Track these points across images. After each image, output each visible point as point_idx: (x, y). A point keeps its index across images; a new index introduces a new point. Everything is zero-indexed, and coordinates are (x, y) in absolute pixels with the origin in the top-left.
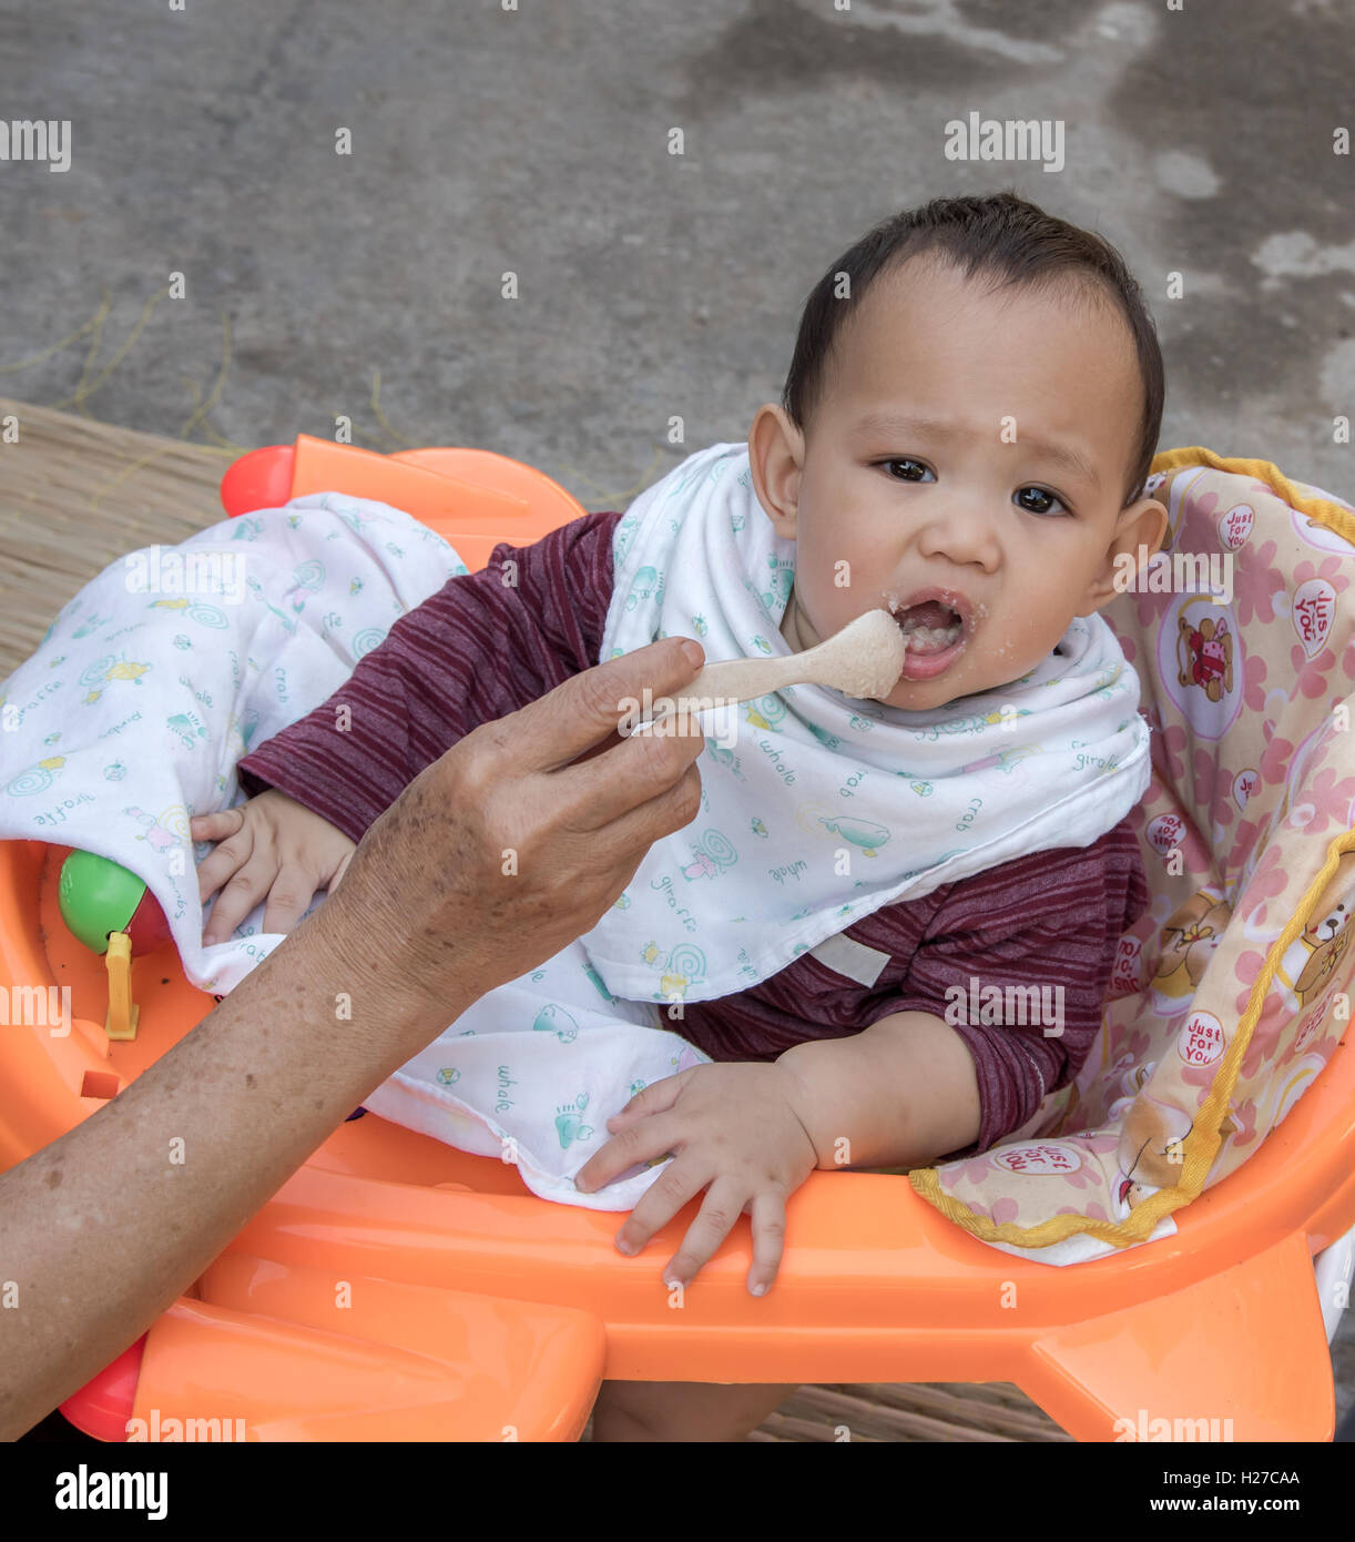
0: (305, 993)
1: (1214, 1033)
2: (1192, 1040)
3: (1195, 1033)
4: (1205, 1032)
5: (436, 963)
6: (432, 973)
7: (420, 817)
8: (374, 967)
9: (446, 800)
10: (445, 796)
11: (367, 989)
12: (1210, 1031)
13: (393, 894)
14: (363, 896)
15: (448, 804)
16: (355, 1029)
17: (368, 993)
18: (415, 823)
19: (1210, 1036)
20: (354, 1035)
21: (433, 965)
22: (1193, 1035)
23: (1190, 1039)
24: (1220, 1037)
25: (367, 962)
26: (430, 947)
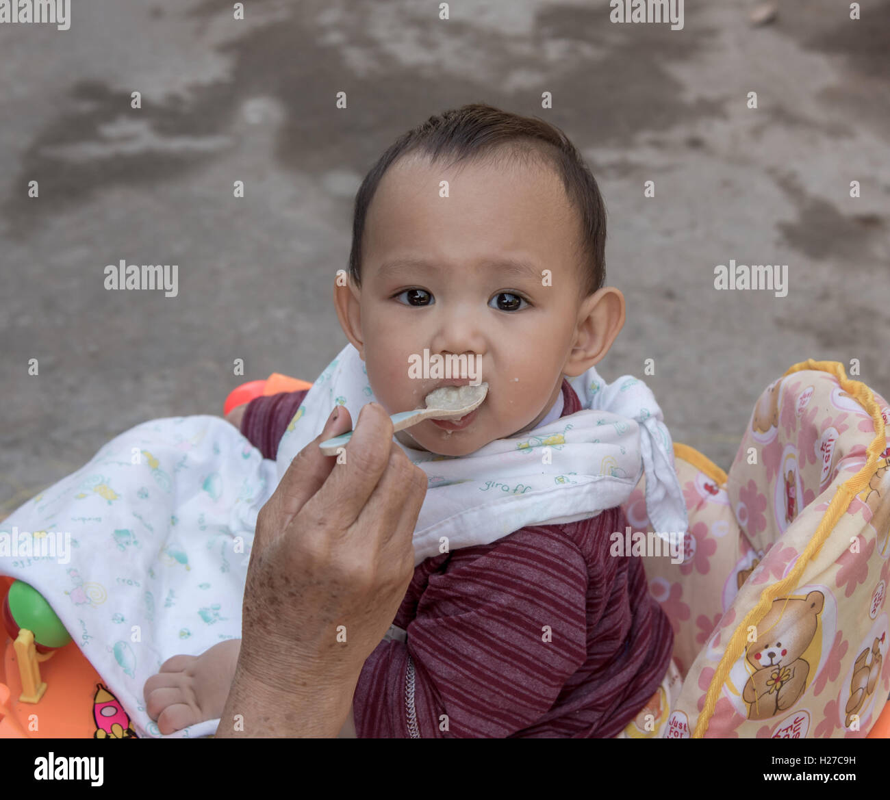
0: (270, 720)
1: (683, 726)
2: (671, 731)
3: (673, 726)
4: (678, 725)
5: (340, 660)
6: (339, 668)
7: (293, 590)
8: (304, 684)
9: (308, 573)
10: (307, 571)
11: (306, 699)
12: (681, 724)
13: (298, 639)
14: (277, 650)
15: (311, 575)
16: (310, 726)
17: (308, 701)
18: (292, 594)
19: (681, 728)
20: (310, 730)
21: (338, 663)
22: (672, 728)
23: (669, 730)
24: (687, 728)
25: (298, 684)
26: (334, 654)
